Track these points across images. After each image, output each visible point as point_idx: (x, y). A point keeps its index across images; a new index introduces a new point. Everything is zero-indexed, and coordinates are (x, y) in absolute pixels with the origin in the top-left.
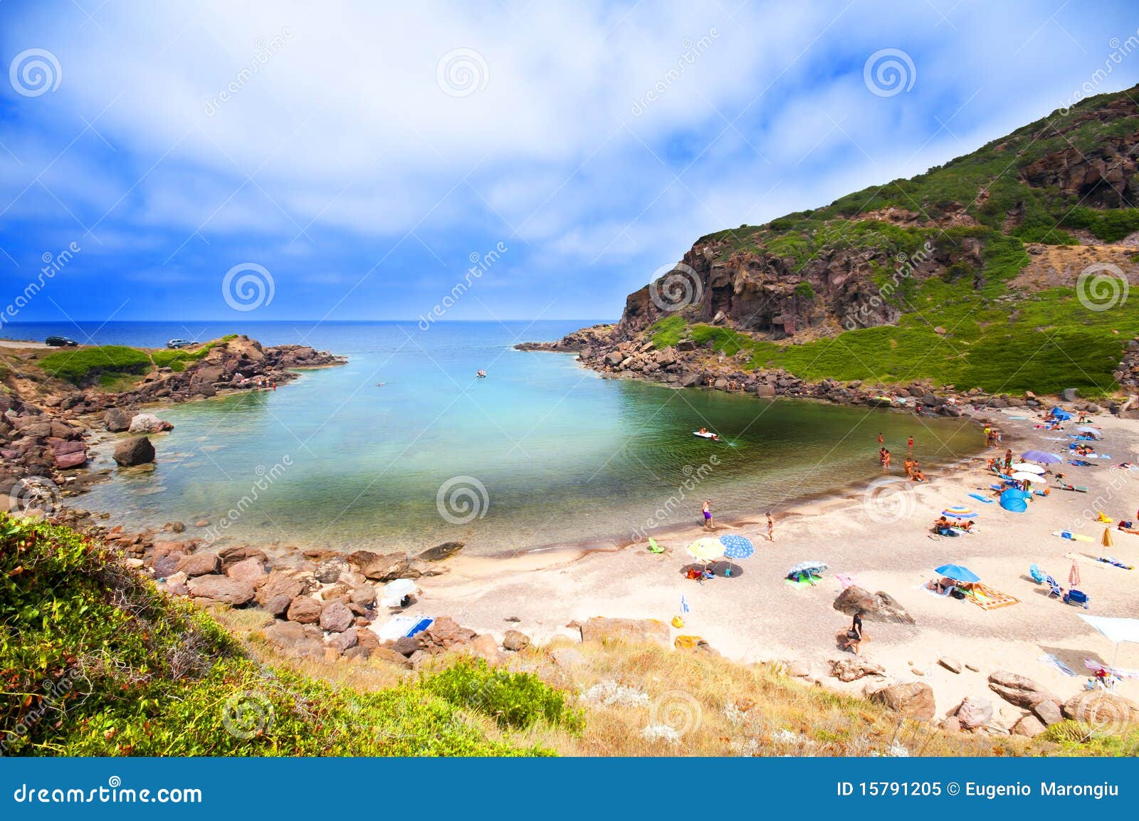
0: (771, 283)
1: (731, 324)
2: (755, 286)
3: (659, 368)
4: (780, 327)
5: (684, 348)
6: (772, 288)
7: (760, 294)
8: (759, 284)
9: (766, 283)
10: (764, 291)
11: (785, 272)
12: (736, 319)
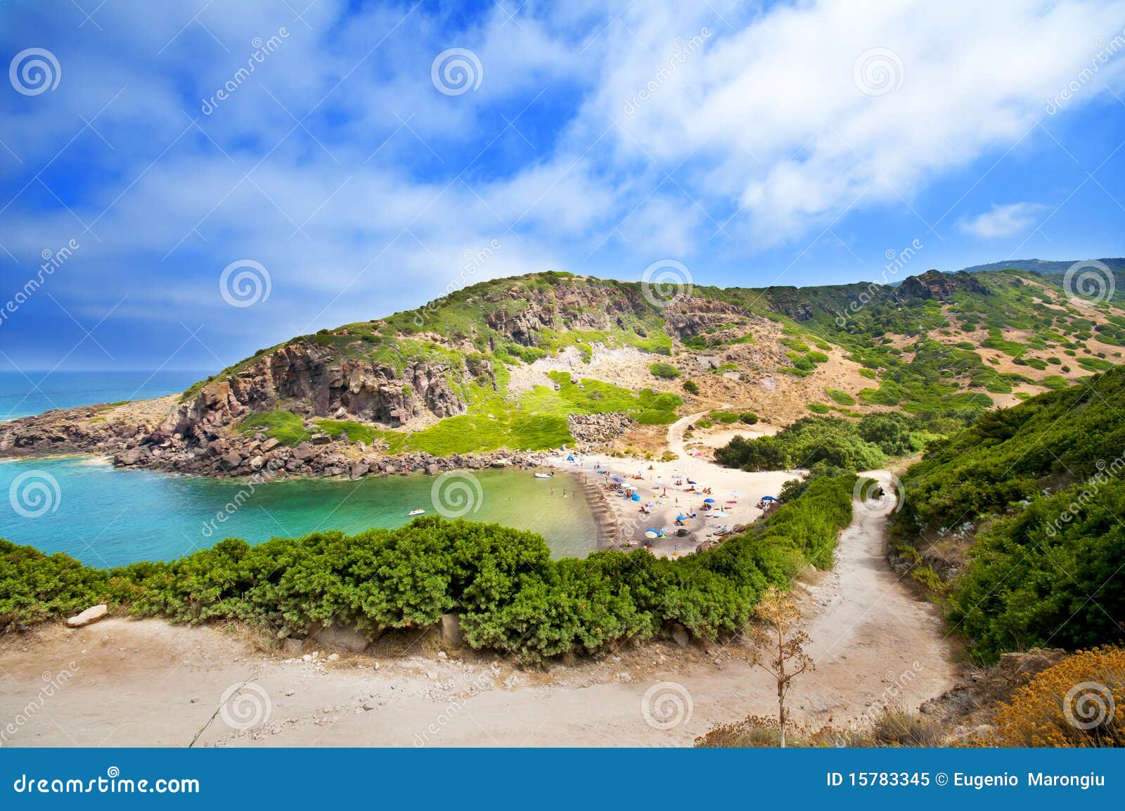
0: (385, 385)
1: (353, 418)
2: (374, 387)
3: (304, 463)
4: (398, 419)
5: (318, 441)
6: (386, 389)
7: (376, 393)
8: (376, 386)
9: (381, 385)
10: (379, 392)
11: (392, 377)
12: (354, 413)
